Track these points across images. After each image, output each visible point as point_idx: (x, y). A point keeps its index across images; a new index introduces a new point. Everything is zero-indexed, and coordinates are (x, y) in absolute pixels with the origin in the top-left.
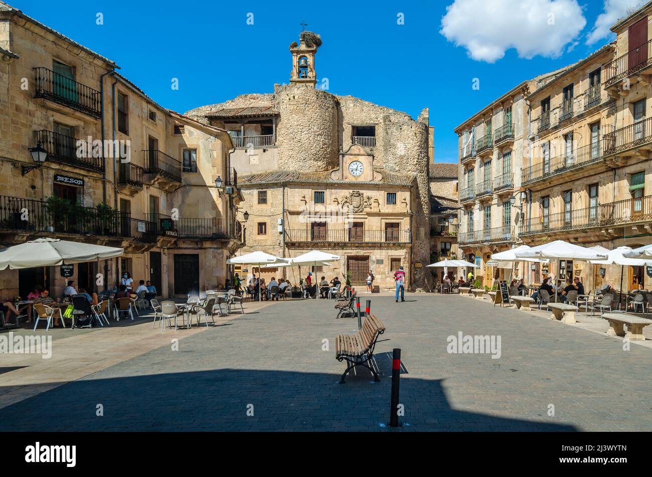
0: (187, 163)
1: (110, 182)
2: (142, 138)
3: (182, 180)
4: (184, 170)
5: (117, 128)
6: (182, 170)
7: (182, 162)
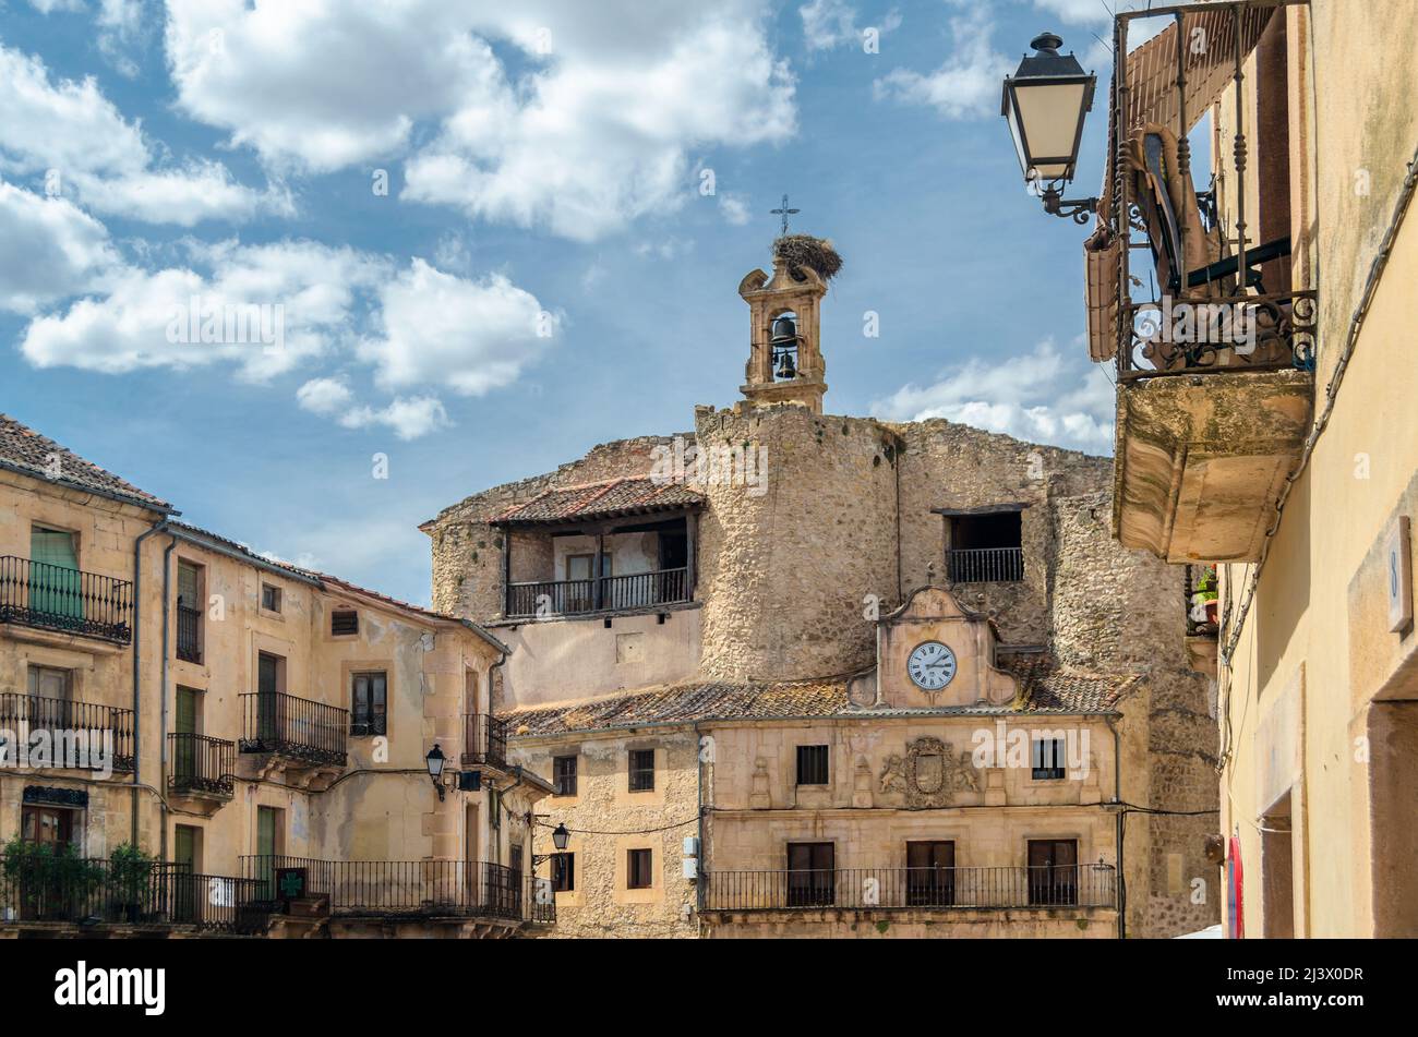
0: (362, 711)
1: (148, 789)
2: (241, 662)
3: (349, 759)
4: (356, 731)
5: (172, 651)
6: (348, 732)
7: (350, 708)
